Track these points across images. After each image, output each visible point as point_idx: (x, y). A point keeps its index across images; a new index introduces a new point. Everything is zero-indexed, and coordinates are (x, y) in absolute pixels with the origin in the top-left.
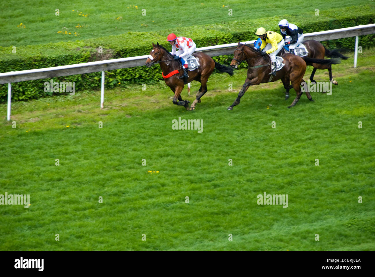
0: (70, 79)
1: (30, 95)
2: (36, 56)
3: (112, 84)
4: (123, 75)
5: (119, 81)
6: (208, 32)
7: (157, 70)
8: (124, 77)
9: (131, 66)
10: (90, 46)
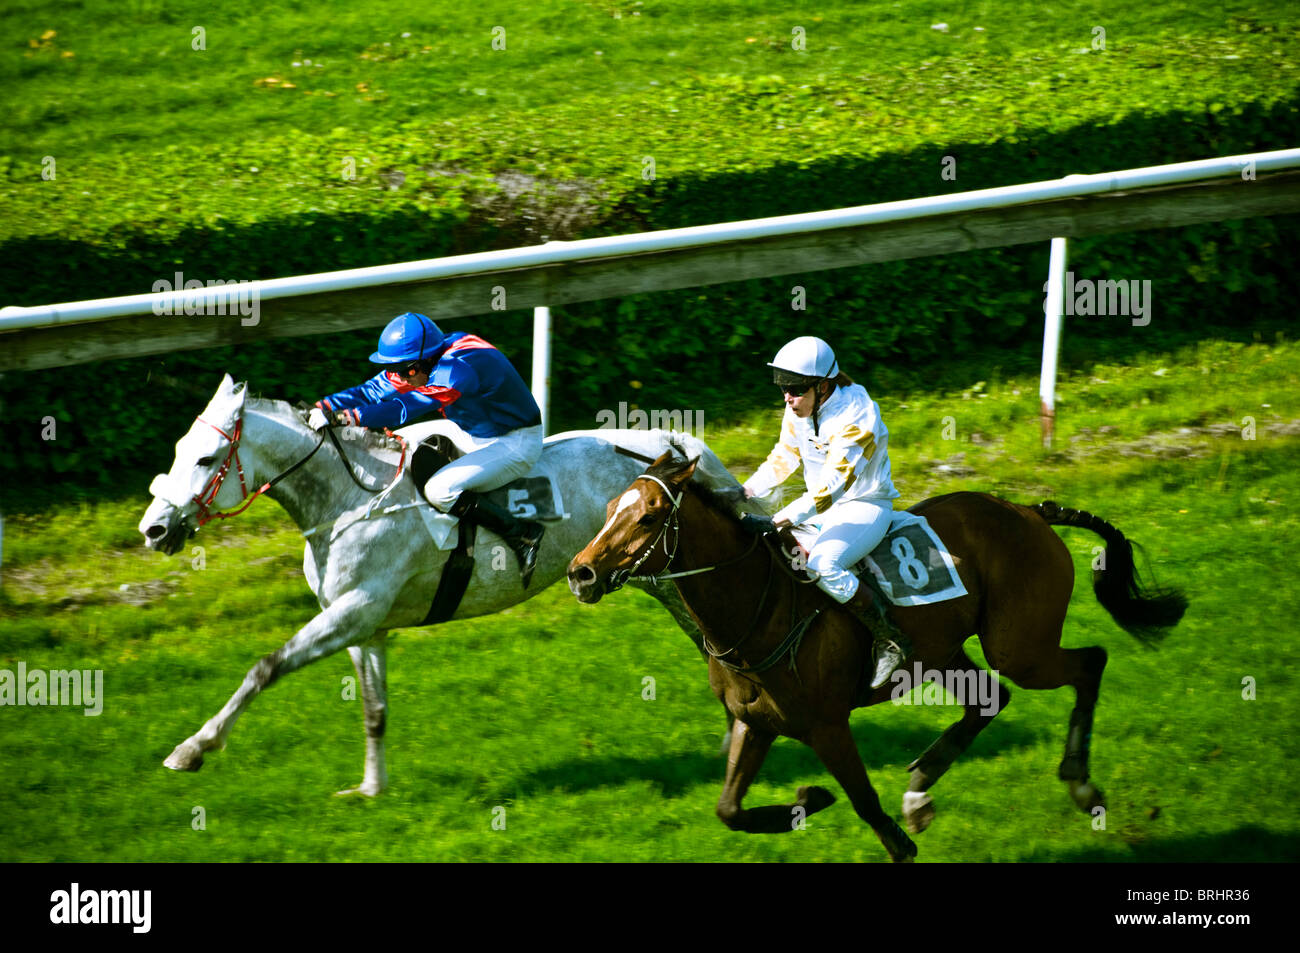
0: (344, 353)
1: (111, 445)
2: (150, 216)
3: (591, 383)
4: (655, 333)
5: (632, 367)
6: (1157, 82)
7: (859, 303)
8: (662, 346)
9: (704, 276)
10: (462, 163)
